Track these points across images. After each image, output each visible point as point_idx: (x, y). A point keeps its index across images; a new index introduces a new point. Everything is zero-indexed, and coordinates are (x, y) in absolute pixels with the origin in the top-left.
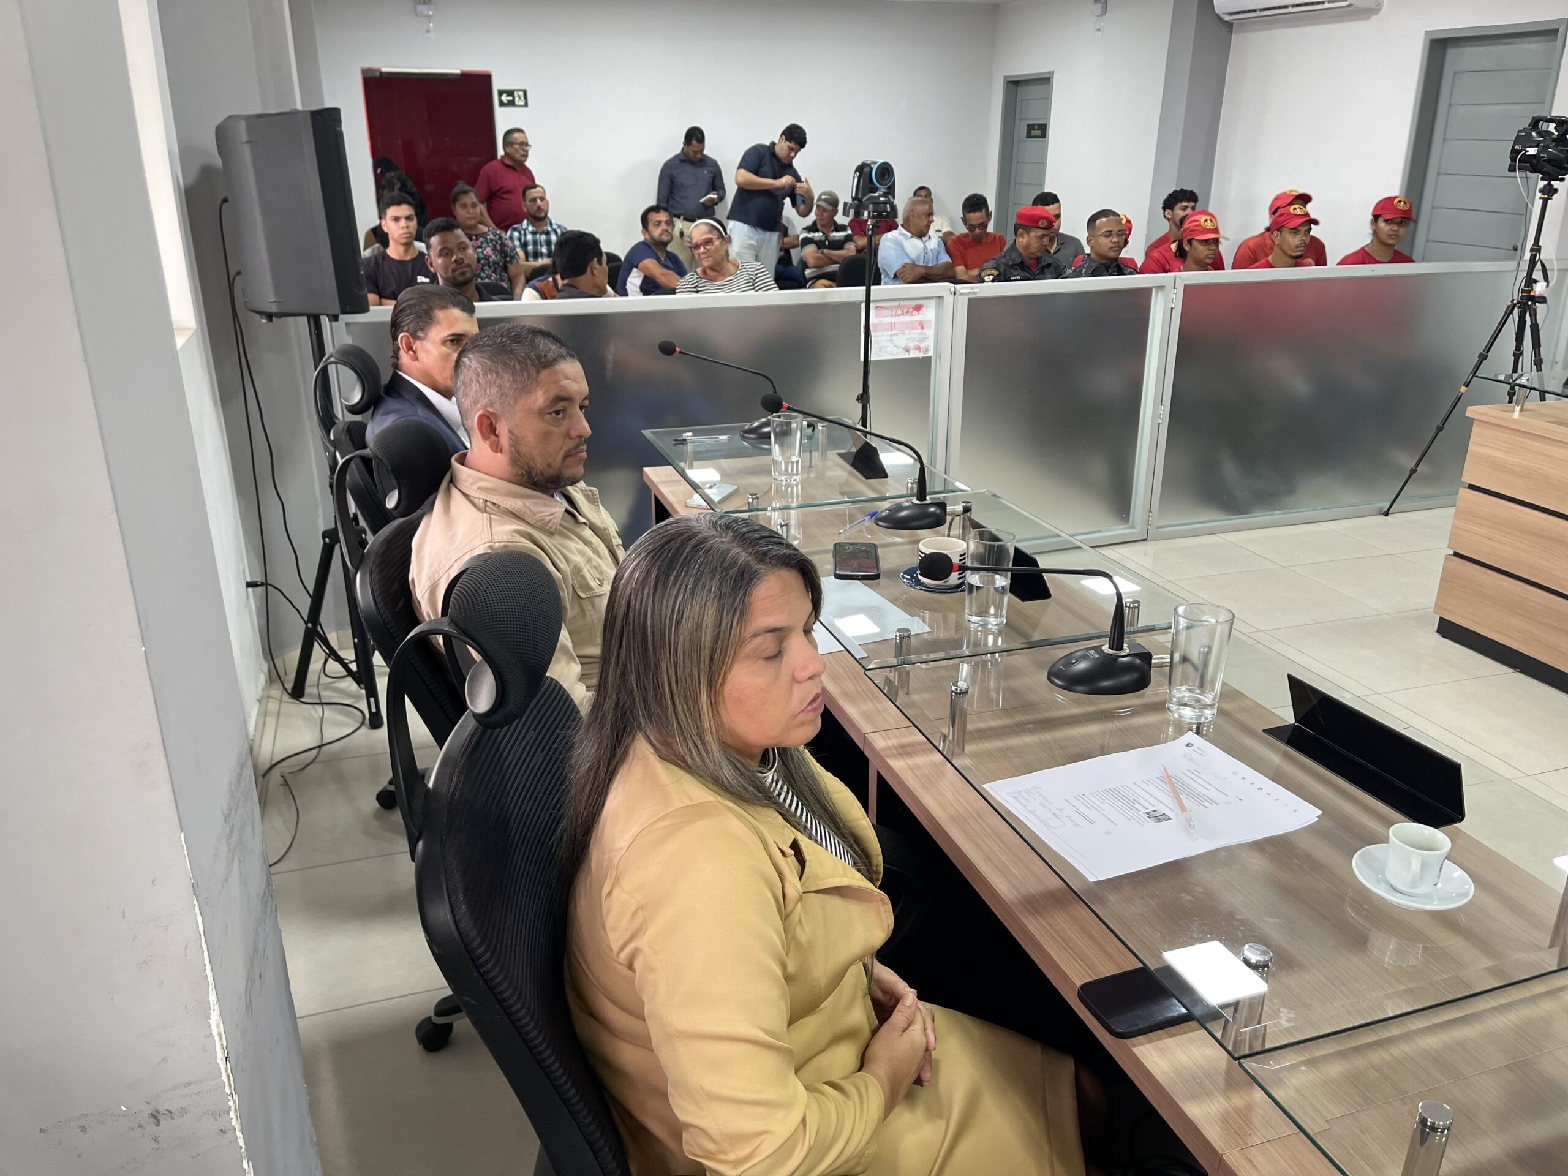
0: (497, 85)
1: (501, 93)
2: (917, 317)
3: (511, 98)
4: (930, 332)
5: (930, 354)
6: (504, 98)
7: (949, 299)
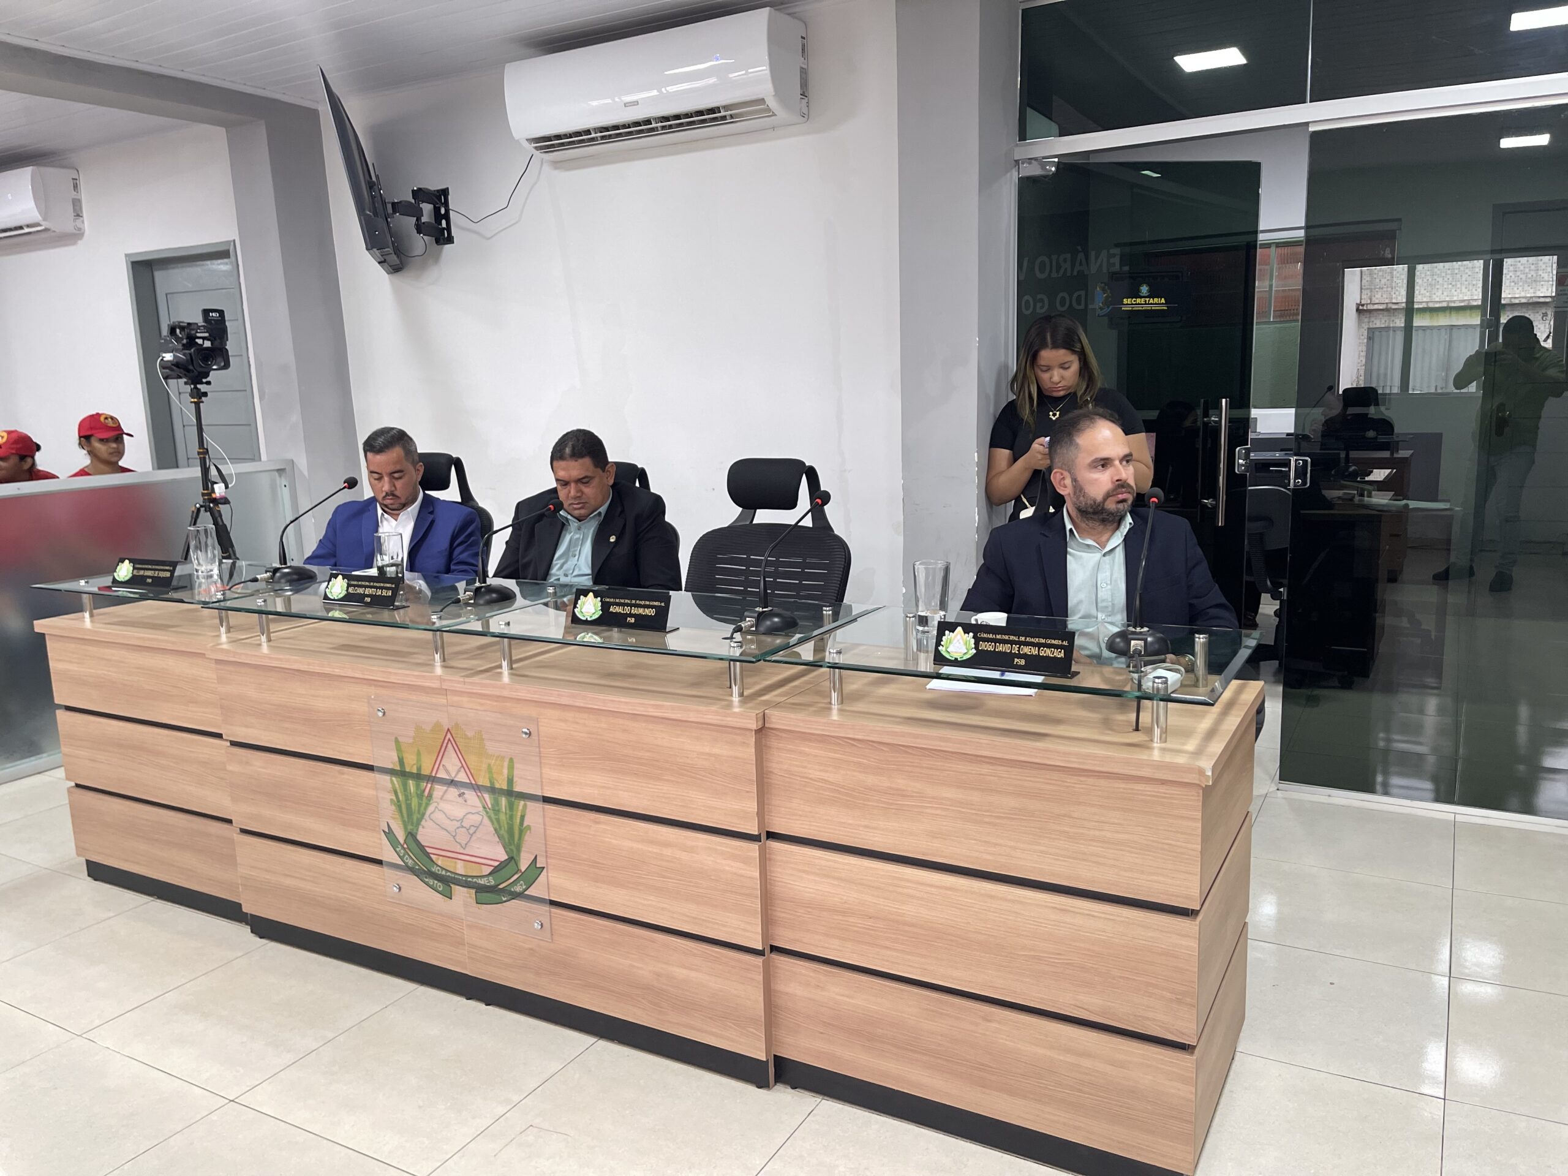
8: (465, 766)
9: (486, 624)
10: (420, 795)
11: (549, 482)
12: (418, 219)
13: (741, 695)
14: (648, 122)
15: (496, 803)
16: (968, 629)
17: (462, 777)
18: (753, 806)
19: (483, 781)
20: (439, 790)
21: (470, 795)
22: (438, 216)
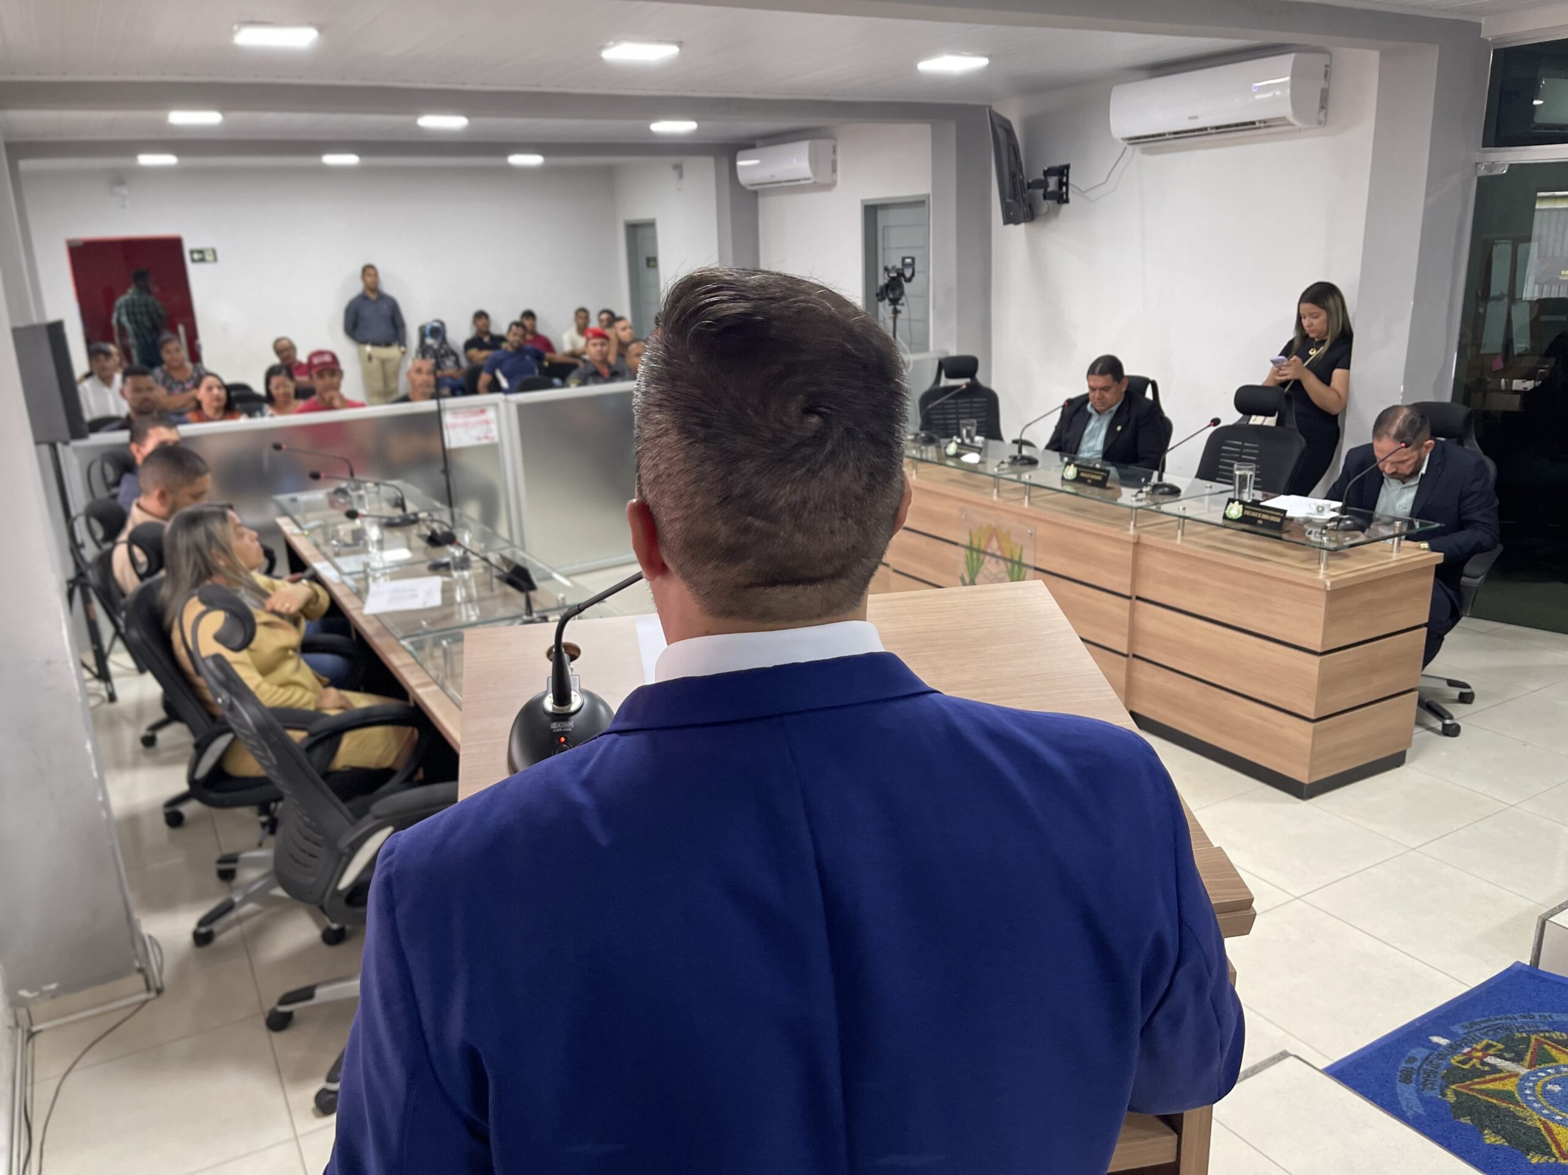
0: (188, 246)
1: (192, 252)
2: (482, 417)
3: (201, 256)
4: (494, 427)
5: (496, 440)
6: (196, 256)
7: (502, 405)
8: (1000, 548)
9: (1019, 477)
10: (978, 559)
11: (1085, 390)
12: (1045, 190)
13: (1135, 526)
14: (1206, 129)
15: (1013, 567)
16: (1241, 502)
17: (998, 553)
18: (1128, 581)
19: (1008, 556)
20: (987, 558)
21: (1001, 562)
22: (1061, 184)
